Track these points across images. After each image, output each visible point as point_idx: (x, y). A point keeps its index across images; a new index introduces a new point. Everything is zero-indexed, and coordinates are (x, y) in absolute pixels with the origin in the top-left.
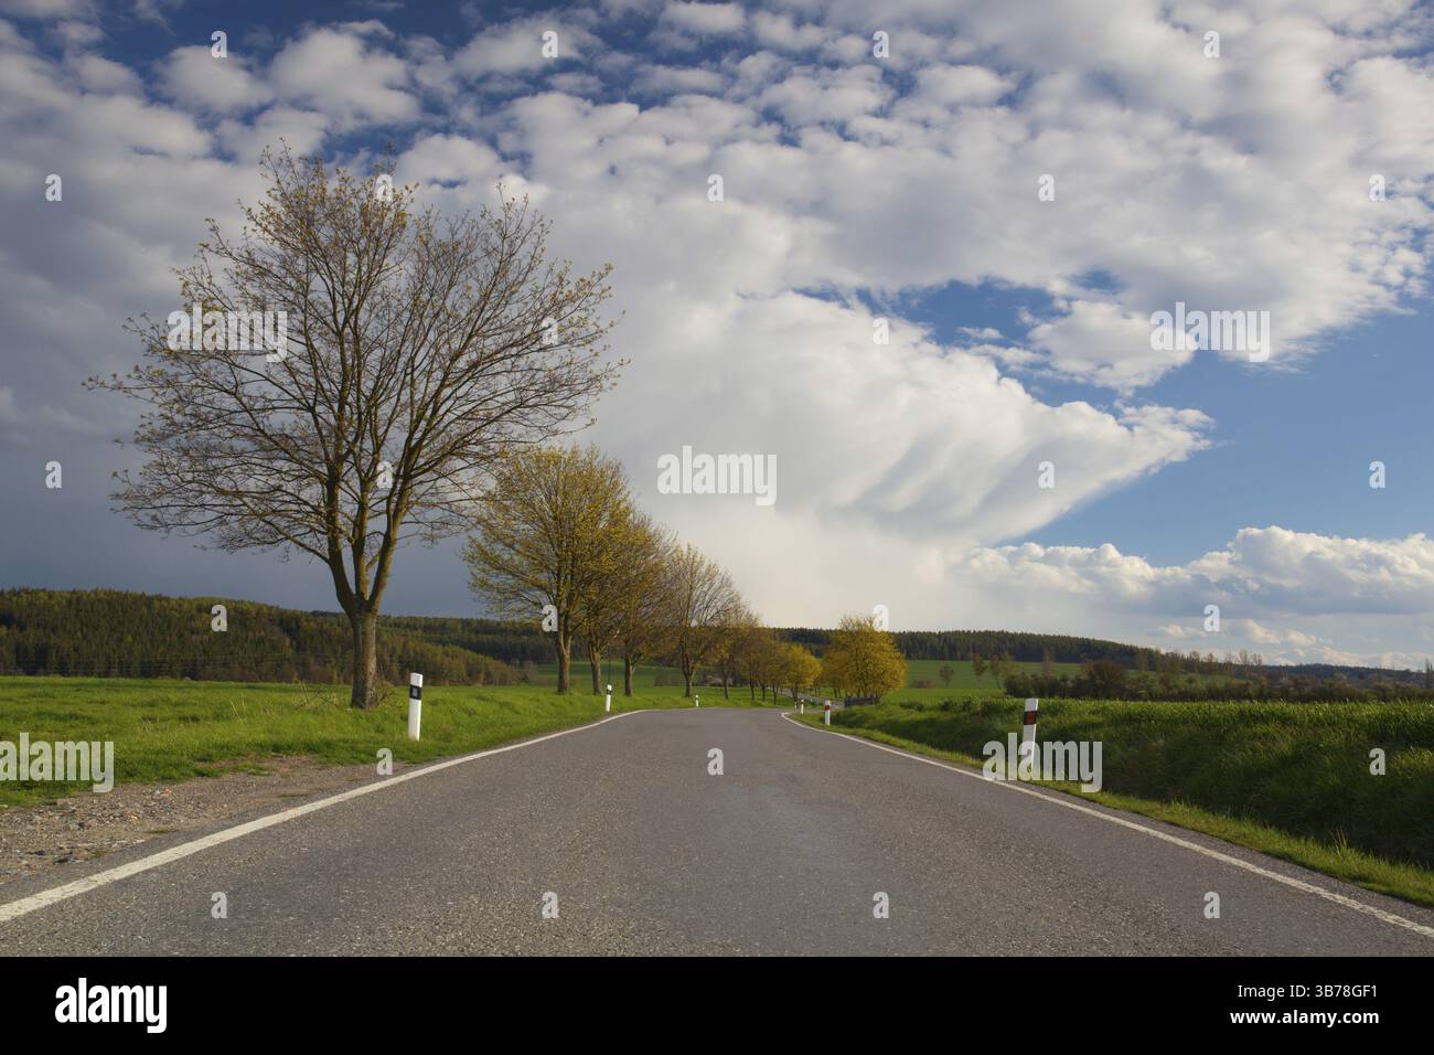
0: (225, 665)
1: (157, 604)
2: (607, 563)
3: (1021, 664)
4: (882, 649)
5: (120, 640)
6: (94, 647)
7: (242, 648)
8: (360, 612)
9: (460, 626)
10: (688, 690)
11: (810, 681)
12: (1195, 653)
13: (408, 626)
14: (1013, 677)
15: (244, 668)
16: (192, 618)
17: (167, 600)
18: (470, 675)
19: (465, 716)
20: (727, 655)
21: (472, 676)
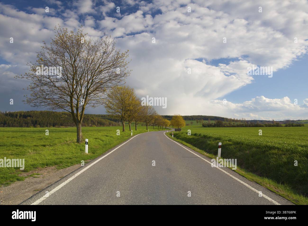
0: (67, 123)
1: (55, 113)
2: (131, 108)
3: (204, 121)
4: (181, 120)
5: (49, 119)
6: (45, 121)
7: (70, 120)
8: (78, 123)
9: (107, 116)
10: (147, 128)
11: (168, 125)
12: (234, 118)
13: (98, 116)
14: (204, 123)
15: (70, 124)
16: (61, 115)
17: (57, 112)
18: (109, 124)
19: (102, 142)
20: (154, 122)
21: (110, 125)
